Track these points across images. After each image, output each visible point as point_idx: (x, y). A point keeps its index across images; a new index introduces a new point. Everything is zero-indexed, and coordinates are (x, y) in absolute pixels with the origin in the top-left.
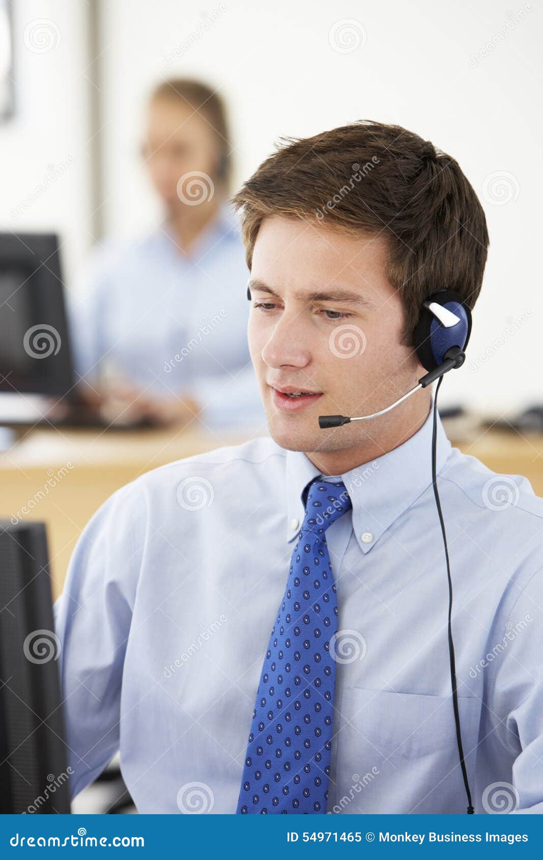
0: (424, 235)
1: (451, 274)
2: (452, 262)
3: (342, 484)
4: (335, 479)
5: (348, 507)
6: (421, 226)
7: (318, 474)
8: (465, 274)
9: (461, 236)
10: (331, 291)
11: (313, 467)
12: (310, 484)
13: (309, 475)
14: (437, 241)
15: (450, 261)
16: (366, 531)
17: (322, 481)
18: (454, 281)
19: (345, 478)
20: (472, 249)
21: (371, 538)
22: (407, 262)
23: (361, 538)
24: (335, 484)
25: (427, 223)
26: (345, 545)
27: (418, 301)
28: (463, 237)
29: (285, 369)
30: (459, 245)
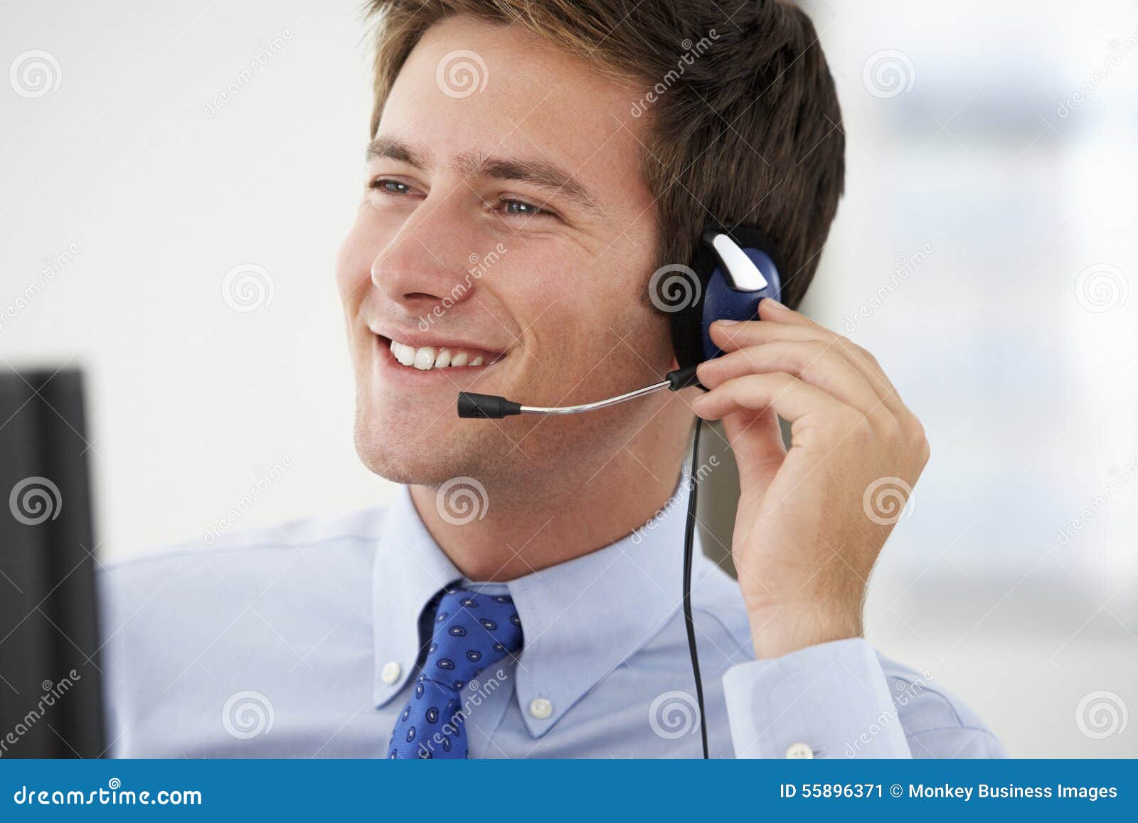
0: (727, 100)
1: (767, 203)
2: (772, 175)
3: (508, 600)
4: (495, 590)
5: (517, 643)
6: (724, 82)
7: (456, 576)
8: (791, 218)
9: (796, 137)
10: (531, 161)
11: (446, 563)
12: (440, 595)
13: (438, 578)
14: (751, 122)
15: (769, 173)
16: (540, 696)
17: (465, 590)
18: (770, 216)
19: (514, 588)
20: (812, 173)
21: (549, 712)
22: (685, 138)
23: (529, 707)
24: (494, 598)
25: (737, 80)
26: (499, 719)
27: (693, 227)
28: (800, 137)
29: (416, 306)
30: (789, 149)
